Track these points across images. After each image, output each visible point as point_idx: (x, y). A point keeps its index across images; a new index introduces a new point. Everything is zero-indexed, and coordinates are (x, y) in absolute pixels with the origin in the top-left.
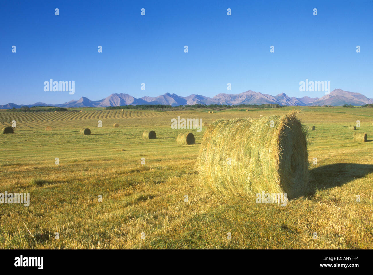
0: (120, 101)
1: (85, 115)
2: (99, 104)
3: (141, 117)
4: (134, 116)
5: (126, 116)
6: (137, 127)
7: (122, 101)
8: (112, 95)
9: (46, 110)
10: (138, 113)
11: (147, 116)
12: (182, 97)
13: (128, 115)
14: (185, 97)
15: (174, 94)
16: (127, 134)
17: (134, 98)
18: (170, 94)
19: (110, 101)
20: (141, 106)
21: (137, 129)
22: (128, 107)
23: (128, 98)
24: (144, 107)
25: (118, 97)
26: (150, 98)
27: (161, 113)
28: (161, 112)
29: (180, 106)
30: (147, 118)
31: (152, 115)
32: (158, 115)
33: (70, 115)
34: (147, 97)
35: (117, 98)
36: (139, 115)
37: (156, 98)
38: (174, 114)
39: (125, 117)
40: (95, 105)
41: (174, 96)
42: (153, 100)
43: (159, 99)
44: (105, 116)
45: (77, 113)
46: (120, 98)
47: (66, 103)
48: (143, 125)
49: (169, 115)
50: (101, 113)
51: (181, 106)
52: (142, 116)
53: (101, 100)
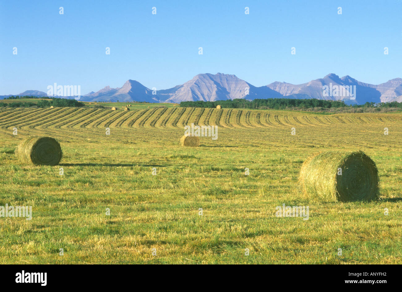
0: (217, 93)
1: (122, 118)
2: (169, 97)
3: (267, 125)
4: (249, 123)
5: (227, 122)
6: (257, 149)
7: (222, 91)
8: (198, 78)
9: (35, 105)
10: (259, 116)
11: (284, 123)
12: (369, 85)
13: (233, 120)
14: (377, 86)
15: (348, 76)
16: (217, 170)
17: (249, 84)
18: (338, 77)
19: (193, 92)
20: (267, 101)
21: (258, 152)
22: (235, 104)
23: (236, 84)
24: (274, 104)
25: (212, 82)
26: (289, 86)
27: (320, 118)
28: (321, 113)
29: (368, 103)
30: (283, 127)
31: (298, 121)
32: (315, 122)
33: (84, 116)
34: (281, 84)
35: (208, 85)
36: (263, 120)
37: (304, 86)
38: (359, 121)
39: (225, 126)
40: (159, 99)
41: (348, 81)
42: (296, 92)
43: (310, 88)
44: (172, 120)
45: (102, 111)
46: (215, 86)
47: (93, 92)
48: (278, 144)
49: (344, 122)
50: (162, 113)
51: (369, 105)
52: (270, 123)
53: (172, 87)
